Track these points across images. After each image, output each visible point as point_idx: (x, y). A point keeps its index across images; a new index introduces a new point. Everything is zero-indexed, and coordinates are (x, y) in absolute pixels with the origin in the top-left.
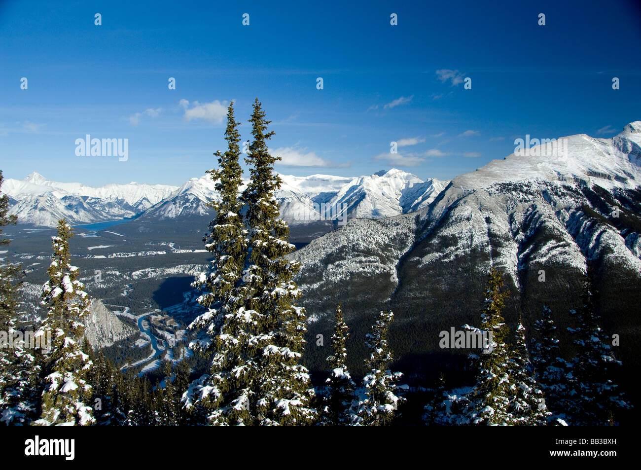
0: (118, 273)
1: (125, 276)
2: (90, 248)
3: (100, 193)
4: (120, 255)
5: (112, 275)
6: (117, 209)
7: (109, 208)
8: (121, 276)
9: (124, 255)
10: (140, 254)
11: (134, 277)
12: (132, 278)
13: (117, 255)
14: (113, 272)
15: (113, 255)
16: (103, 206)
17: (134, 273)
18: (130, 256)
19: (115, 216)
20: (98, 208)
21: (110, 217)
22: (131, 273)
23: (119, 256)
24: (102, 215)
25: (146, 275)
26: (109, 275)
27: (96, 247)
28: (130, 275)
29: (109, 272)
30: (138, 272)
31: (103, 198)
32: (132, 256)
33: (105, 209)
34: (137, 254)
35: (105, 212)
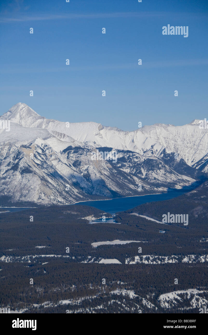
0: (132, 294)
1: (144, 302)
2: (95, 245)
3: (133, 141)
4: (148, 259)
5: (120, 297)
6: (162, 171)
7: (148, 170)
8: (137, 300)
9: (154, 260)
10: (186, 260)
11: (163, 305)
12: (159, 306)
13: (141, 259)
14: (124, 292)
15: (133, 260)
16: (137, 166)
17: (162, 297)
18: (166, 262)
19: (158, 185)
20: (127, 171)
21: (147, 187)
22: (157, 296)
23: (146, 262)
24: (134, 183)
25: (187, 302)
26: (115, 297)
27: (108, 243)
28: (155, 300)
29: (117, 292)
30: (172, 295)
31: (139, 151)
32: (170, 261)
33: (140, 173)
34: (180, 259)
35: (140, 178)
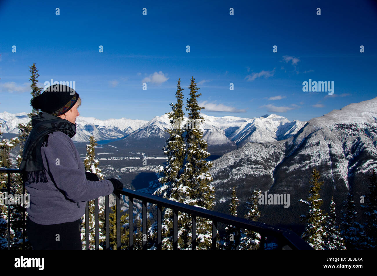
0: (113, 169)
1: (117, 171)
2: (98, 154)
3: (105, 123)
4: (115, 158)
5: (110, 170)
6: (114, 132)
7: (110, 132)
8: (114, 170)
9: (117, 159)
10: (125, 158)
11: (122, 171)
12: (121, 172)
13: (113, 158)
14: (110, 168)
15: (110, 159)
16: (106, 131)
17: (122, 169)
18: (120, 159)
19: (113, 137)
20: (104, 132)
21: (110, 137)
22: (120, 169)
23: (114, 159)
24: (106, 136)
25: (128, 171)
26: (108, 169)
27: (102, 154)
28: (119, 170)
29: (108, 168)
30: (124, 169)
31: (107, 126)
32: (121, 159)
33: (107, 133)
34: (124, 158)
35: (107, 134)
